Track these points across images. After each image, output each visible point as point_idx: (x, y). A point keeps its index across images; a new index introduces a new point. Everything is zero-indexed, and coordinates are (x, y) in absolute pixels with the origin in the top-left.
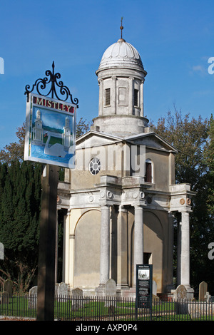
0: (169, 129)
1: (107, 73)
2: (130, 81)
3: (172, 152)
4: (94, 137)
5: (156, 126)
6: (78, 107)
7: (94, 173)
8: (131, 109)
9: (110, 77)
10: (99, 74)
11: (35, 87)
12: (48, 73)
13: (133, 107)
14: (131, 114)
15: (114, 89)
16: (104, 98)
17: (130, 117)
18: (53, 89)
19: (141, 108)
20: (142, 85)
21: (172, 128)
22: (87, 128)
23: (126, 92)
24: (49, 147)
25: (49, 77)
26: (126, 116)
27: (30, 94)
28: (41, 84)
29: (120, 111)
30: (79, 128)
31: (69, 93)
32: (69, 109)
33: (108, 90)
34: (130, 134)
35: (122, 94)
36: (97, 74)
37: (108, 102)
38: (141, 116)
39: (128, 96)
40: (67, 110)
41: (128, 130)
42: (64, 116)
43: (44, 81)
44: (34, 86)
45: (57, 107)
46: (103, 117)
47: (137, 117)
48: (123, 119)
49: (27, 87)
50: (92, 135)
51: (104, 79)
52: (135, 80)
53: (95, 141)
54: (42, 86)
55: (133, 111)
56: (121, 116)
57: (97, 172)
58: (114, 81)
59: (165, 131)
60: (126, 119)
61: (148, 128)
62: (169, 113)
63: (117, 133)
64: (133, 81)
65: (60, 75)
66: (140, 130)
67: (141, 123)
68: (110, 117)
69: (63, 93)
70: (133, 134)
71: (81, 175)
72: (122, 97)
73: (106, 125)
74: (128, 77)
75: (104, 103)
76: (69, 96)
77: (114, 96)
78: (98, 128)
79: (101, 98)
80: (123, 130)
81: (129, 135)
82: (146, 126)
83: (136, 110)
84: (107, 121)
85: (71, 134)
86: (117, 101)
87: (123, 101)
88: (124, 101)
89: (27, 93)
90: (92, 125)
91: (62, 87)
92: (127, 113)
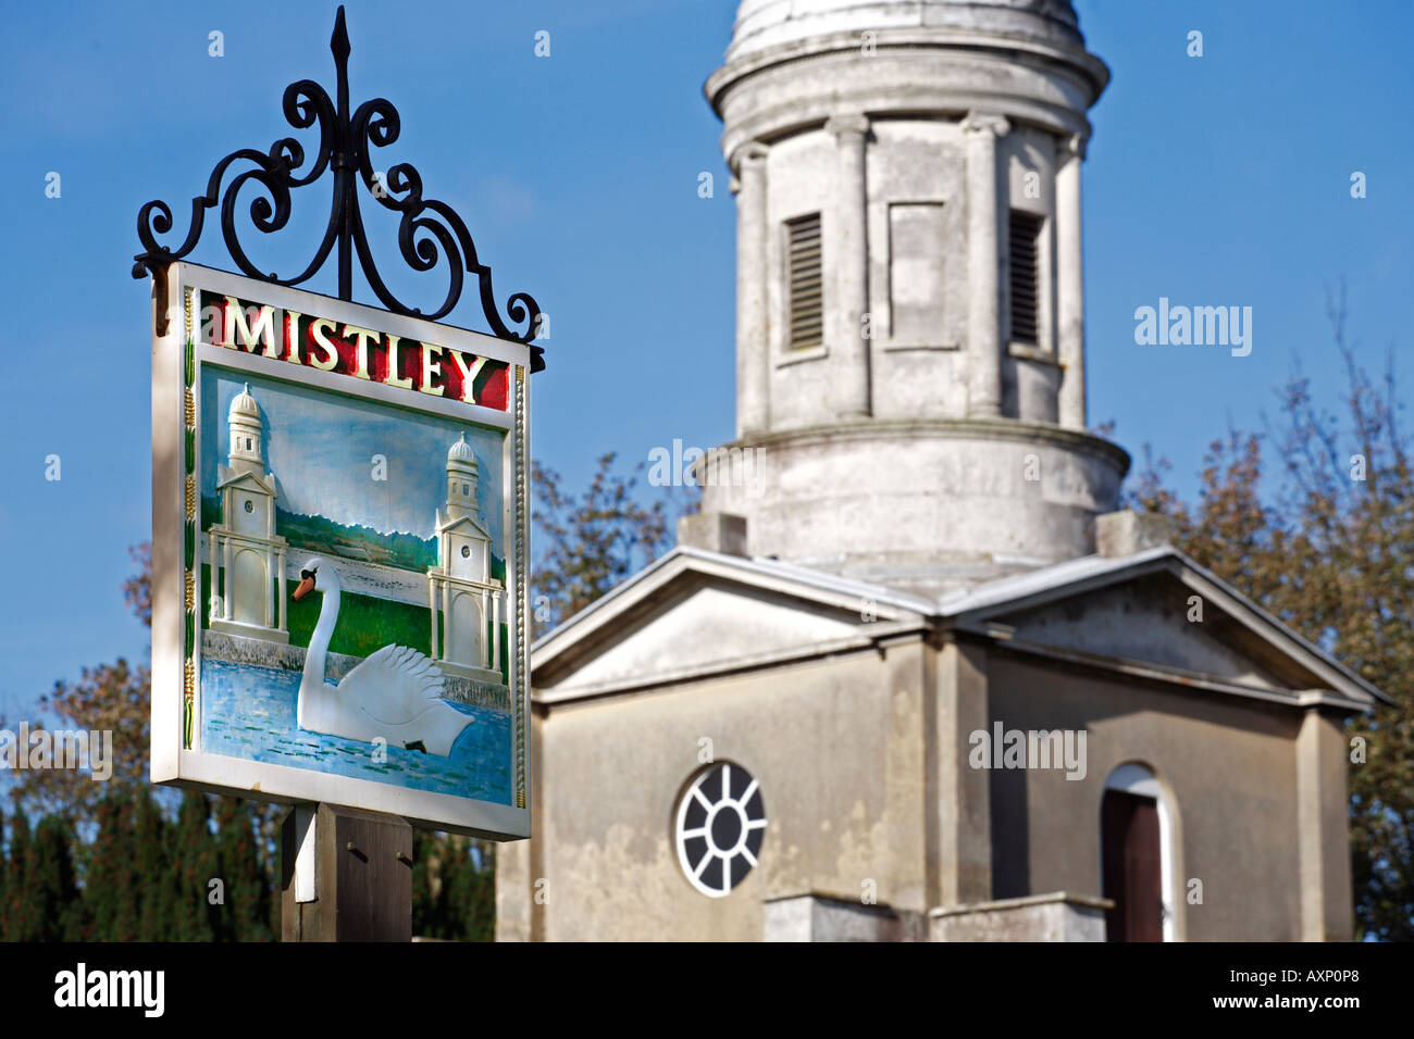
0: (1296, 525)
1: (793, 91)
2: (974, 144)
3: (1323, 710)
4: (706, 602)
5: (1190, 498)
6: (537, 363)
7: (712, 877)
8: (985, 372)
9: (818, 125)
10: (735, 105)
11: (213, 215)
12: (304, 101)
13: (1005, 358)
14: (988, 414)
15: (852, 212)
16: (779, 294)
17: (980, 430)
18: (346, 225)
19: (1069, 356)
20: (1068, 178)
21: (1320, 510)
22: (655, 535)
23: (943, 235)
24: (331, 674)
25: (311, 139)
26: (951, 427)
27: (175, 272)
28: (256, 189)
29: (899, 392)
30: (588, 536)
31: (465, 257)
32: (469, 375)
33: (805, 226)
34: (985, 568)
35: (914, 252)
36: (717, 103)
37: (805, 325)
38: (1070, 420)
39: (962, 273)
40: (454, 392)
41: (967, 540)
42: (438, 432)
43: (277, 170)
44: (201, 205)
45: (377, 370)
46: (775, 444)
47: (1034, 437)
48: (929, 449)
49: (154, 219)
50: (690, 583)
51: (771, 139)
52: (1016, 136)
53: (716, 631)
54: (259, 209)
55: (1007, 387)
56: (913, 429)
57: (741, 869)
58: (849, 154)
59: (1263, 537)
60: (952, 449)
61: (1125, 521)
62: (1297, 397)
63: (886, 565)
64: (1003, 148)
65: (392, 118)
66: (1060, 534)
67: (1067, 484)
68: (824, 437)
69: (419, 257)
70: (1006, 571)
71: (622, 895)
72: (913, 281)
73: (794, 507)
74: (956, 116)
75: (778, 333)
76: (471, 280)
77: (853, 272)
78: (735, 527)
79: (749, 293)
80: (925, 540)
81: (980, 581)
82: (1108, 498)
83: (1027, 377)
84: (805, 470)
85: (496, 570)
86: (880, 314)
87: (921, 311)
88: (932, 312)
89: (155, 262)
90: (694, 509)
91: (411, 208)
92: (955, 403)
